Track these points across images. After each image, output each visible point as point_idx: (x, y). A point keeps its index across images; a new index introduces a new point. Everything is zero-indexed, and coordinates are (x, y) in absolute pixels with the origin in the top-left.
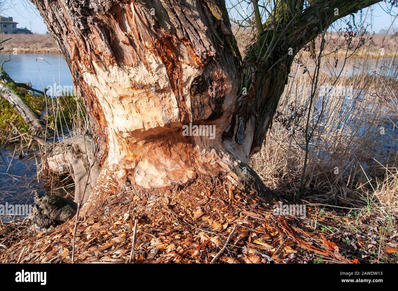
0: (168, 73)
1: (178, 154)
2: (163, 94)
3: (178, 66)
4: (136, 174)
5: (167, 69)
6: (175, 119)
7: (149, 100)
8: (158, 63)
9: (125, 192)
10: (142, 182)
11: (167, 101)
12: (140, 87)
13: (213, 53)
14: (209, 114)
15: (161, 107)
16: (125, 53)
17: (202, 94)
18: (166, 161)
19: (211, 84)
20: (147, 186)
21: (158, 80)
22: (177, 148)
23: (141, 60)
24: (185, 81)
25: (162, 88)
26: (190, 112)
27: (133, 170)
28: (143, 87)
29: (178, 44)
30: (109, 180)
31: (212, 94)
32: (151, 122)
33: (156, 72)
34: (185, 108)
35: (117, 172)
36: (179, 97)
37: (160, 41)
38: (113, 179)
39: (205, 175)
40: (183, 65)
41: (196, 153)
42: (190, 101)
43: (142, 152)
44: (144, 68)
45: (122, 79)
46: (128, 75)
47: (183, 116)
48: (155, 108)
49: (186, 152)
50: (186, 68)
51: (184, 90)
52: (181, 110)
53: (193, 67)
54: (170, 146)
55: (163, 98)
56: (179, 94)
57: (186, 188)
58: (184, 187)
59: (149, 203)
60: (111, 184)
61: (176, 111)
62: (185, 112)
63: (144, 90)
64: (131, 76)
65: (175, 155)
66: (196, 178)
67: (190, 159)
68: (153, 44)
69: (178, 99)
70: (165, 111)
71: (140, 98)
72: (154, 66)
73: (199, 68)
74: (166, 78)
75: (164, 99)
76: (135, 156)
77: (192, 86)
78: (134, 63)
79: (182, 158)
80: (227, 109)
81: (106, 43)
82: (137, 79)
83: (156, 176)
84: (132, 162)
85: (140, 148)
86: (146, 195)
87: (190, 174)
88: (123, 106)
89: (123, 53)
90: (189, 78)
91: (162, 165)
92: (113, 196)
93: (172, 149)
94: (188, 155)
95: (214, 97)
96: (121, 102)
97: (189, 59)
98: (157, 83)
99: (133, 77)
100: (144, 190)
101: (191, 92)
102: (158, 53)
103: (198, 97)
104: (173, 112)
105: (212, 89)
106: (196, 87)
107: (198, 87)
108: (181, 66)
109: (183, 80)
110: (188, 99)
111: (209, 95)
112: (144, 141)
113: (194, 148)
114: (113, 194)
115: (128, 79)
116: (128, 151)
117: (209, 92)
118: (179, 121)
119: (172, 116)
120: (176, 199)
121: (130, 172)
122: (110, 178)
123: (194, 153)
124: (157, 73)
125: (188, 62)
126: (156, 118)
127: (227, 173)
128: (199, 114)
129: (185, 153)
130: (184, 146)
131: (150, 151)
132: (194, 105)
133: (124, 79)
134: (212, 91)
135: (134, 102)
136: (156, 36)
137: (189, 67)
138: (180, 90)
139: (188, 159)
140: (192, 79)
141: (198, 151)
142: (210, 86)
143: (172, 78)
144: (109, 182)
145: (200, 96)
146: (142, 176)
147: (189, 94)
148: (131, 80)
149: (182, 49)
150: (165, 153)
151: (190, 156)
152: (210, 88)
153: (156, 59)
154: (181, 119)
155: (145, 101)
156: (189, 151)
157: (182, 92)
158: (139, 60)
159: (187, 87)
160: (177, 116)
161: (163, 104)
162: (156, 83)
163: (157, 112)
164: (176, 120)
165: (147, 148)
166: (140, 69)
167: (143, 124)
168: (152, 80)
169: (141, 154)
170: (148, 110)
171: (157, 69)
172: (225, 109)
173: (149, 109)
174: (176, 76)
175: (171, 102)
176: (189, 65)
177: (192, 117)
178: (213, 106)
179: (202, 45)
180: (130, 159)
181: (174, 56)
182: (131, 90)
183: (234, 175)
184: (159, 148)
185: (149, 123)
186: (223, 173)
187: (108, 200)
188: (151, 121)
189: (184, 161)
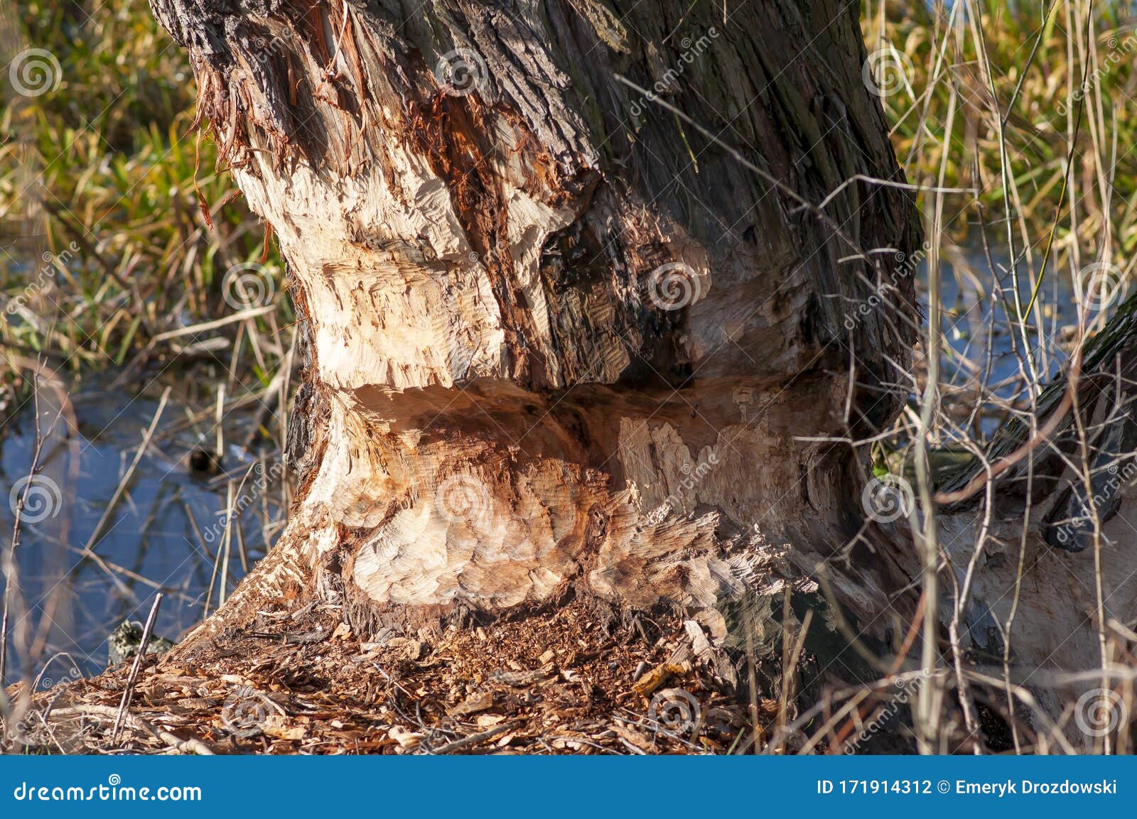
0: (456, 210)
1: (543, 504)
2: (452, 275)
3: (491, 188)
4: (367, 547)
5: (453, 195)
6: (489, 368)
7: (409, 289)
8: (423, 174)
9: (319, 608)
10: (372, 578)
11: (468, 299)
12: (376, 242)
13: (589, 160)
14: (622, 368)
15: (446, 318)
16: (332, 131)
17: (589, 291)
18: (494, 525)
19: (621, 259)
20: (379, 596)
21: (425, 229)
22: (546, 481)
23: (374, 156)
24: (517, 239)
25: (440, 256)
26: (547, 351)
27: (363, 533)
28: (384, 245)
29: (489, 120)
30: (289, 556)
31: (628, 294)
32: (413, 365)
33: (416, 202)
34: (528, 333)
35: (318, 533)
36: (505, 291)
37: (424, 109)
38: (301, 556)
39: (597, 598)
40: (505, 185)
41: (618, 514)
42: (545, 311)
43: (416, 472)
44: (384, 185)
45: (321, 209)
46: (340, 199)
47: (521, 361)
48: (427, 320)
49: (579, 504)
50: (516, 197)
51: (520, 268)
52: (514, 339)
53: (537, 197)
54: (515, 467)
55: (450, 287)
56: (503, 281)
57: (498, 625)
58: (495, 619)
59: (366, 652)
60: (290, 572)
61: (495, 340)
62: (530, 346)
63: (387, 255)
64: (349, 204)
65: (533, 508)
66: (562, 604)
67: (588, 532)
68: (403, 115)
69: (501, 297)
70: (459, 334)
71: (383, 279)
72: (411, 183)
73: (556, 204)
74: (452, 226)
75: (455, 291)
76: (392, 485)
77: (545, 260)
78: (354, 167)
79: (558, 522)
80: (704, 358)
81: (270, 100)
82: (365, 217)
83: (427, 567)
84: (377, 505)
85: (408, 459)
86: (368, 624)
87: (548, 583)
88: (338, 297)
89: (325, 130)
90: (530, 233)
91: (475, 535)
92: (280, 615)
93: (523, 481)
94: (586, 517)
95: (635, 304)
96: (332, 282)
97: (525, 171)
98: (422, 237)
99: (354, 210)
100: (366, 608)
101: (544, 280)
102: (421, 145)
103: (573, 298)
104: (485, 340)
105: (624, 276)
106: (560, 262)
107: (566, 264)
108: (500, 190)
109: (509, 235)
110: (538, 301)
111: (614, 298)
112: (418, 434)
113: (618, 495)
114: (283, 608)
115: (338, 214)
116: (372, 464)
117: (616, 285)
118: (506, 375)
119: (479, 353)
120: (447, 650)
121: (351, 540)
122: (293, 552)
123: (610, 513)
124: (420, 204)
125: (522, 180)
126: (427, 353)
127: (692, 612)
128: (583, 360)
129: (572, 508)
130: (572, 478)
131: (441, 475)
132: (560, 326)
133: (330, 211)
134: (626, 285)
135: (367, 288)
136: (413, 93)
137: (524, 197)
138: (504, 267)
139: (581, 532)
140: (541, 236)
141: (631, 508)
142: (618, 266)
143: (475, 226)
144: (286, 564)
145: (582, 299)
146: (384, 560)
147: (540, 286)
148: (347, 218)
149: (503, 133)
150: (495, 493)
151: (591, 521)
152: (619, 273)
153: (416, 163)
154: (512, 371)
155: (396, 289)
156: (593, 501)
157: (513, 277)
158: (369, 156)
159: (527, 261)
160: (497, 359)
161: (454, 309)
162: (419, 237)
163: (432, 334)
164: (493, 370)
165: (434, 462)
166: (371, 184)
167: (390, 369)
168: (409, 226)
169: (413, 482)
170: (408, 321)
171: (422, 192)
172: (700, 354)
173: (409, 319)
174: (485, 223)
175: (481, 305)
176: (523, 189)
177: (556, 368)
178: (636, 340)
179: (555, 130)
180: (375, 494)
181: (475, 154)
182: (351, 248)
183: (719, 624)
184: (474, 470)
185: (406, 368)
186: (675, 606)
187: (260, 622)
188: (412, 362)
189: (560, 537)
